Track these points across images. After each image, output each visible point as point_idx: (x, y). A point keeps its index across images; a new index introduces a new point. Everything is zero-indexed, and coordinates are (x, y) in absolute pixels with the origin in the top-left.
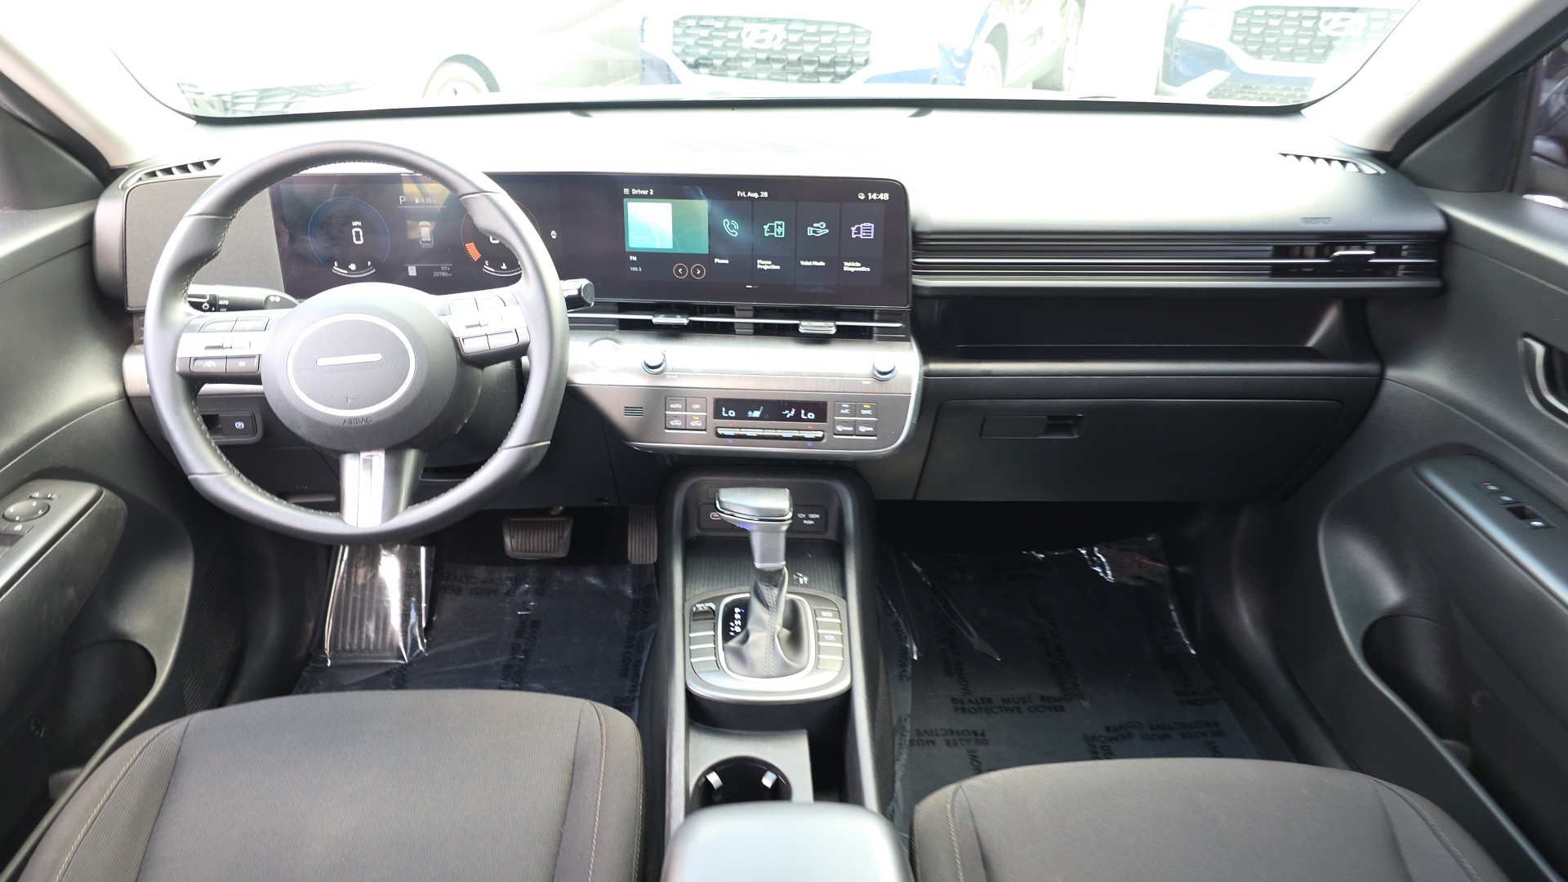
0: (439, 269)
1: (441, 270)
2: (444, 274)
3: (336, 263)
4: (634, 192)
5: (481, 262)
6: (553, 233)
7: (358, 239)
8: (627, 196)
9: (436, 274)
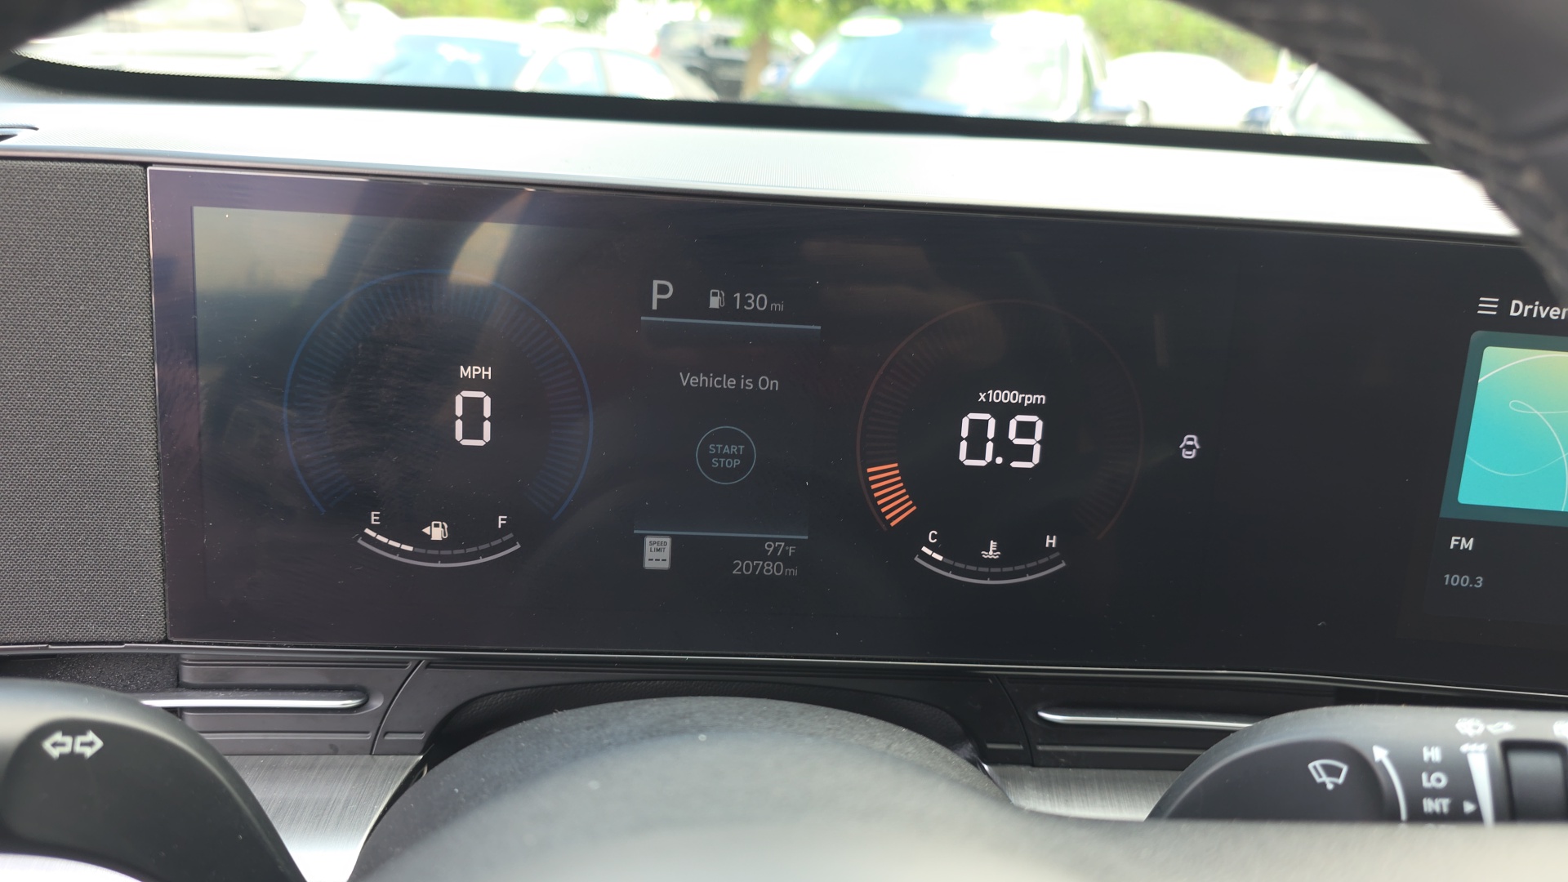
0: (755, 550)
1: (763, 556)
2: (770, 568)
3: (374, 517)
4: (1518, 308)
5: (913, 531)
6: (1191, 440)
7: (473, 431)
8: (1489, 324)
9: (742, 567)
